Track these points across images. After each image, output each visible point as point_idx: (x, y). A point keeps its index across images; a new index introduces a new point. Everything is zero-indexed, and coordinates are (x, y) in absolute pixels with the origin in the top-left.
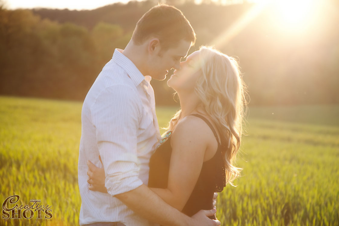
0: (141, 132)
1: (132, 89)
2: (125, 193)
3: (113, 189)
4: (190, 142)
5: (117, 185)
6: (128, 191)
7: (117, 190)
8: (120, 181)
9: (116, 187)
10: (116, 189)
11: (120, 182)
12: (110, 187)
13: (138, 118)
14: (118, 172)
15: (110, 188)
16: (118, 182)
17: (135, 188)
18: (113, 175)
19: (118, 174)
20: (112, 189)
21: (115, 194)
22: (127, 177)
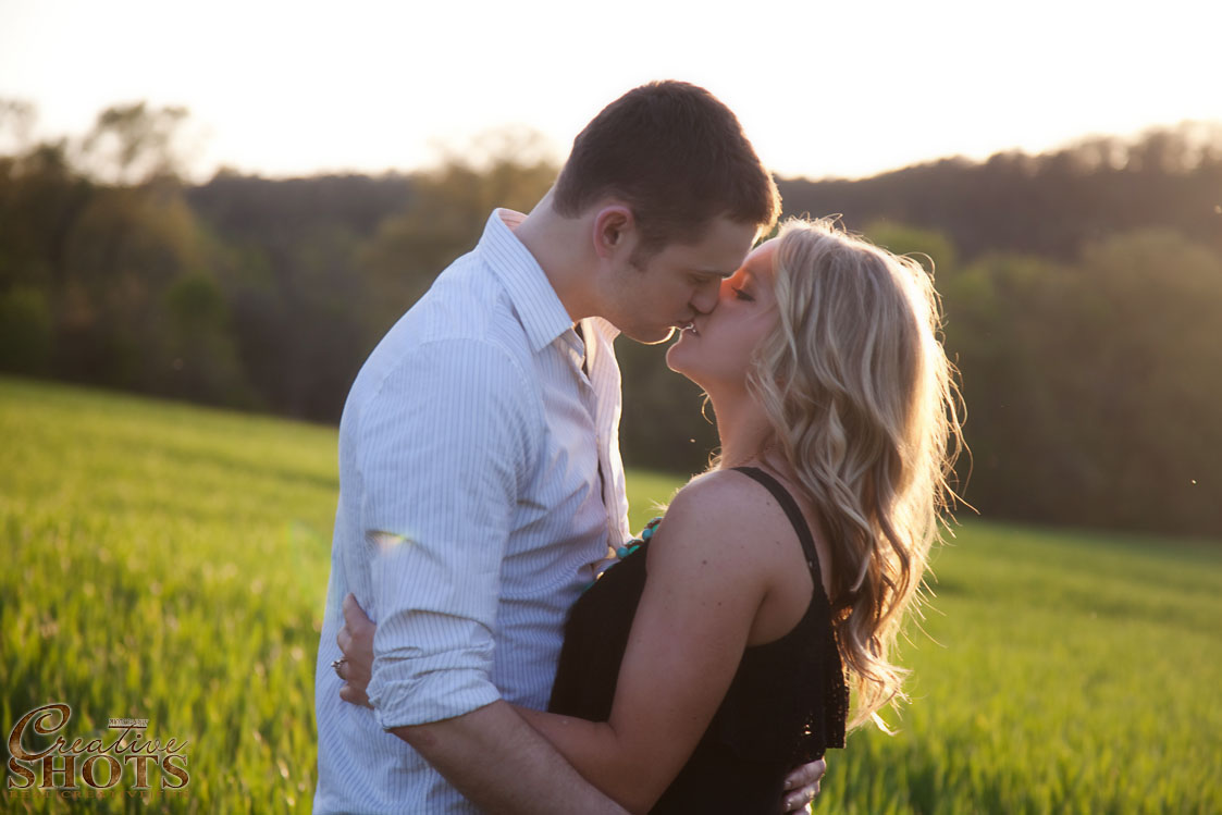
0: (534, 516)
1: (509, 360)
2: (426, 724)
3: (388, 706)
4: (705, 562)
5: (401, 691)
6: (435, 719)
7: (399, 711)
8: (412, 682)
9: (397, 700)
10: (397, 705)
11: (413, 685)
12: (380, 695)
13: (518, 465)
14: (409, 648)
15: (378, 701)
16: (406, 682)
17: (461, 713)
18: (394, 655)
19: (407, 654)
20: (385, 705)
21: (394, 723)
22: (440, 670)
